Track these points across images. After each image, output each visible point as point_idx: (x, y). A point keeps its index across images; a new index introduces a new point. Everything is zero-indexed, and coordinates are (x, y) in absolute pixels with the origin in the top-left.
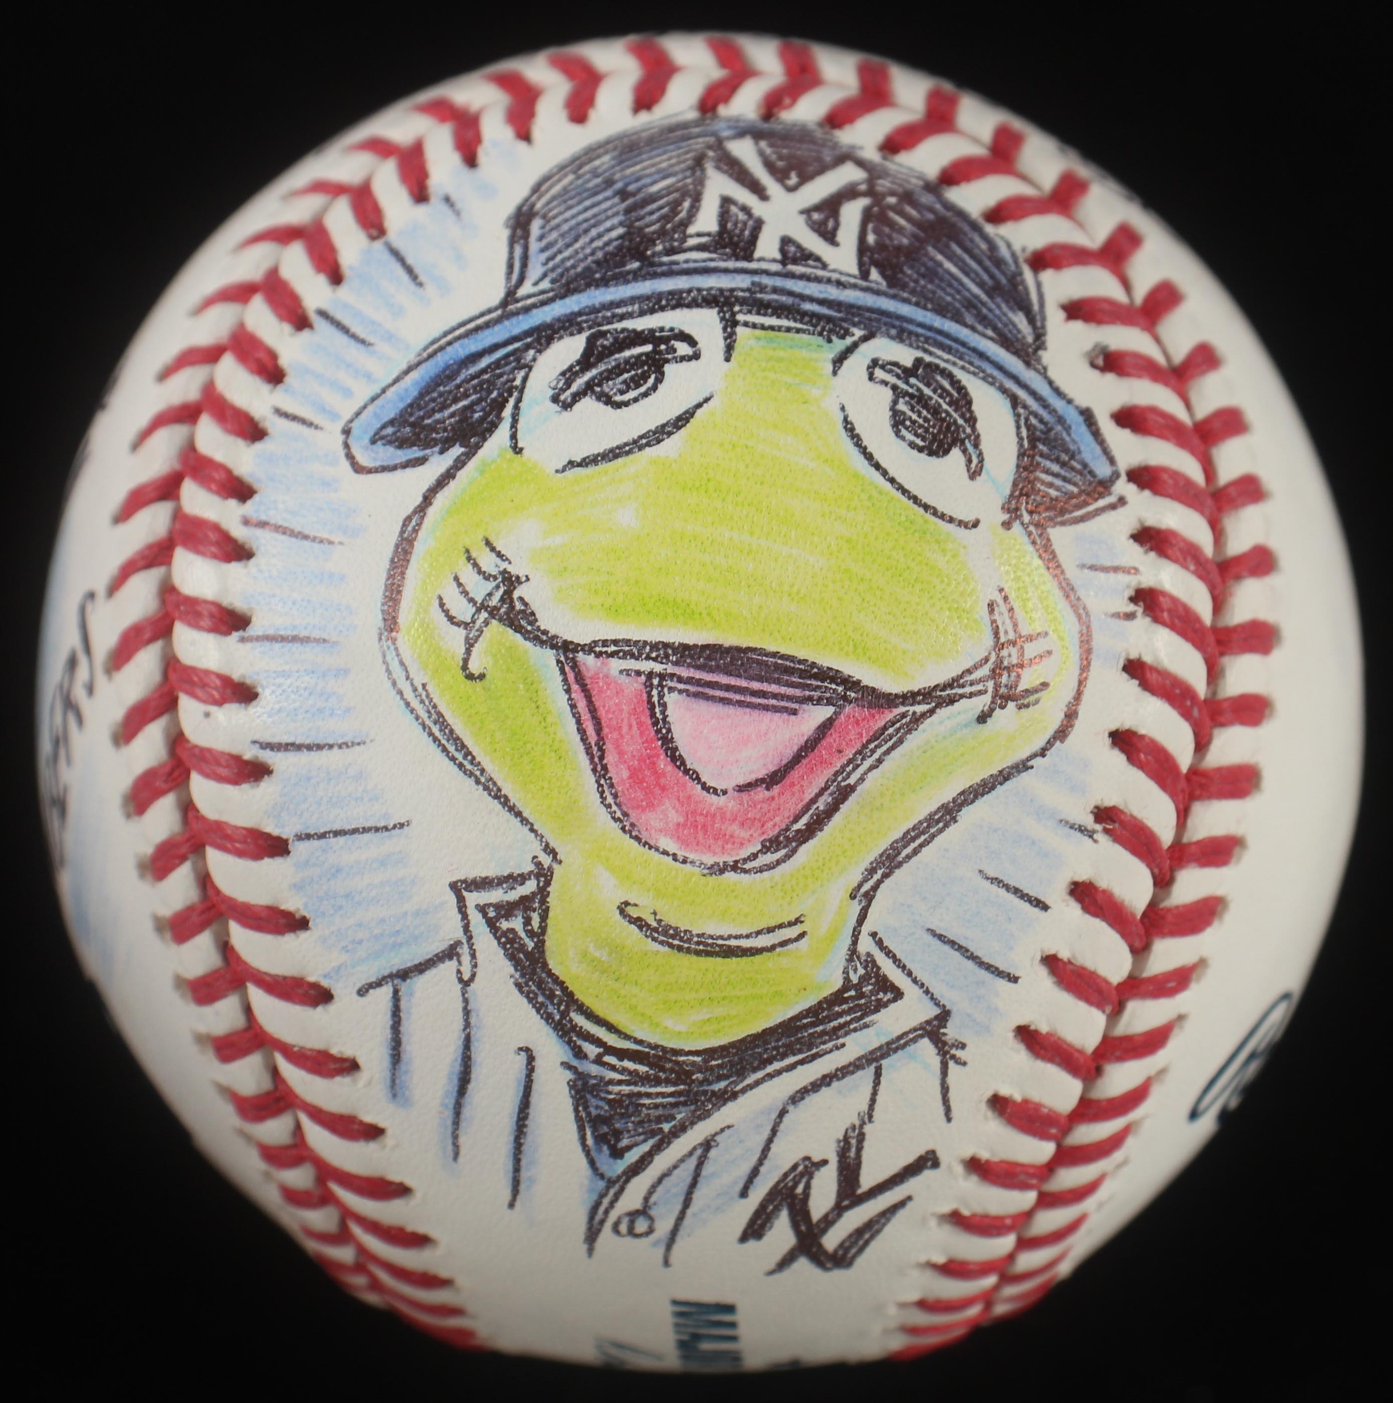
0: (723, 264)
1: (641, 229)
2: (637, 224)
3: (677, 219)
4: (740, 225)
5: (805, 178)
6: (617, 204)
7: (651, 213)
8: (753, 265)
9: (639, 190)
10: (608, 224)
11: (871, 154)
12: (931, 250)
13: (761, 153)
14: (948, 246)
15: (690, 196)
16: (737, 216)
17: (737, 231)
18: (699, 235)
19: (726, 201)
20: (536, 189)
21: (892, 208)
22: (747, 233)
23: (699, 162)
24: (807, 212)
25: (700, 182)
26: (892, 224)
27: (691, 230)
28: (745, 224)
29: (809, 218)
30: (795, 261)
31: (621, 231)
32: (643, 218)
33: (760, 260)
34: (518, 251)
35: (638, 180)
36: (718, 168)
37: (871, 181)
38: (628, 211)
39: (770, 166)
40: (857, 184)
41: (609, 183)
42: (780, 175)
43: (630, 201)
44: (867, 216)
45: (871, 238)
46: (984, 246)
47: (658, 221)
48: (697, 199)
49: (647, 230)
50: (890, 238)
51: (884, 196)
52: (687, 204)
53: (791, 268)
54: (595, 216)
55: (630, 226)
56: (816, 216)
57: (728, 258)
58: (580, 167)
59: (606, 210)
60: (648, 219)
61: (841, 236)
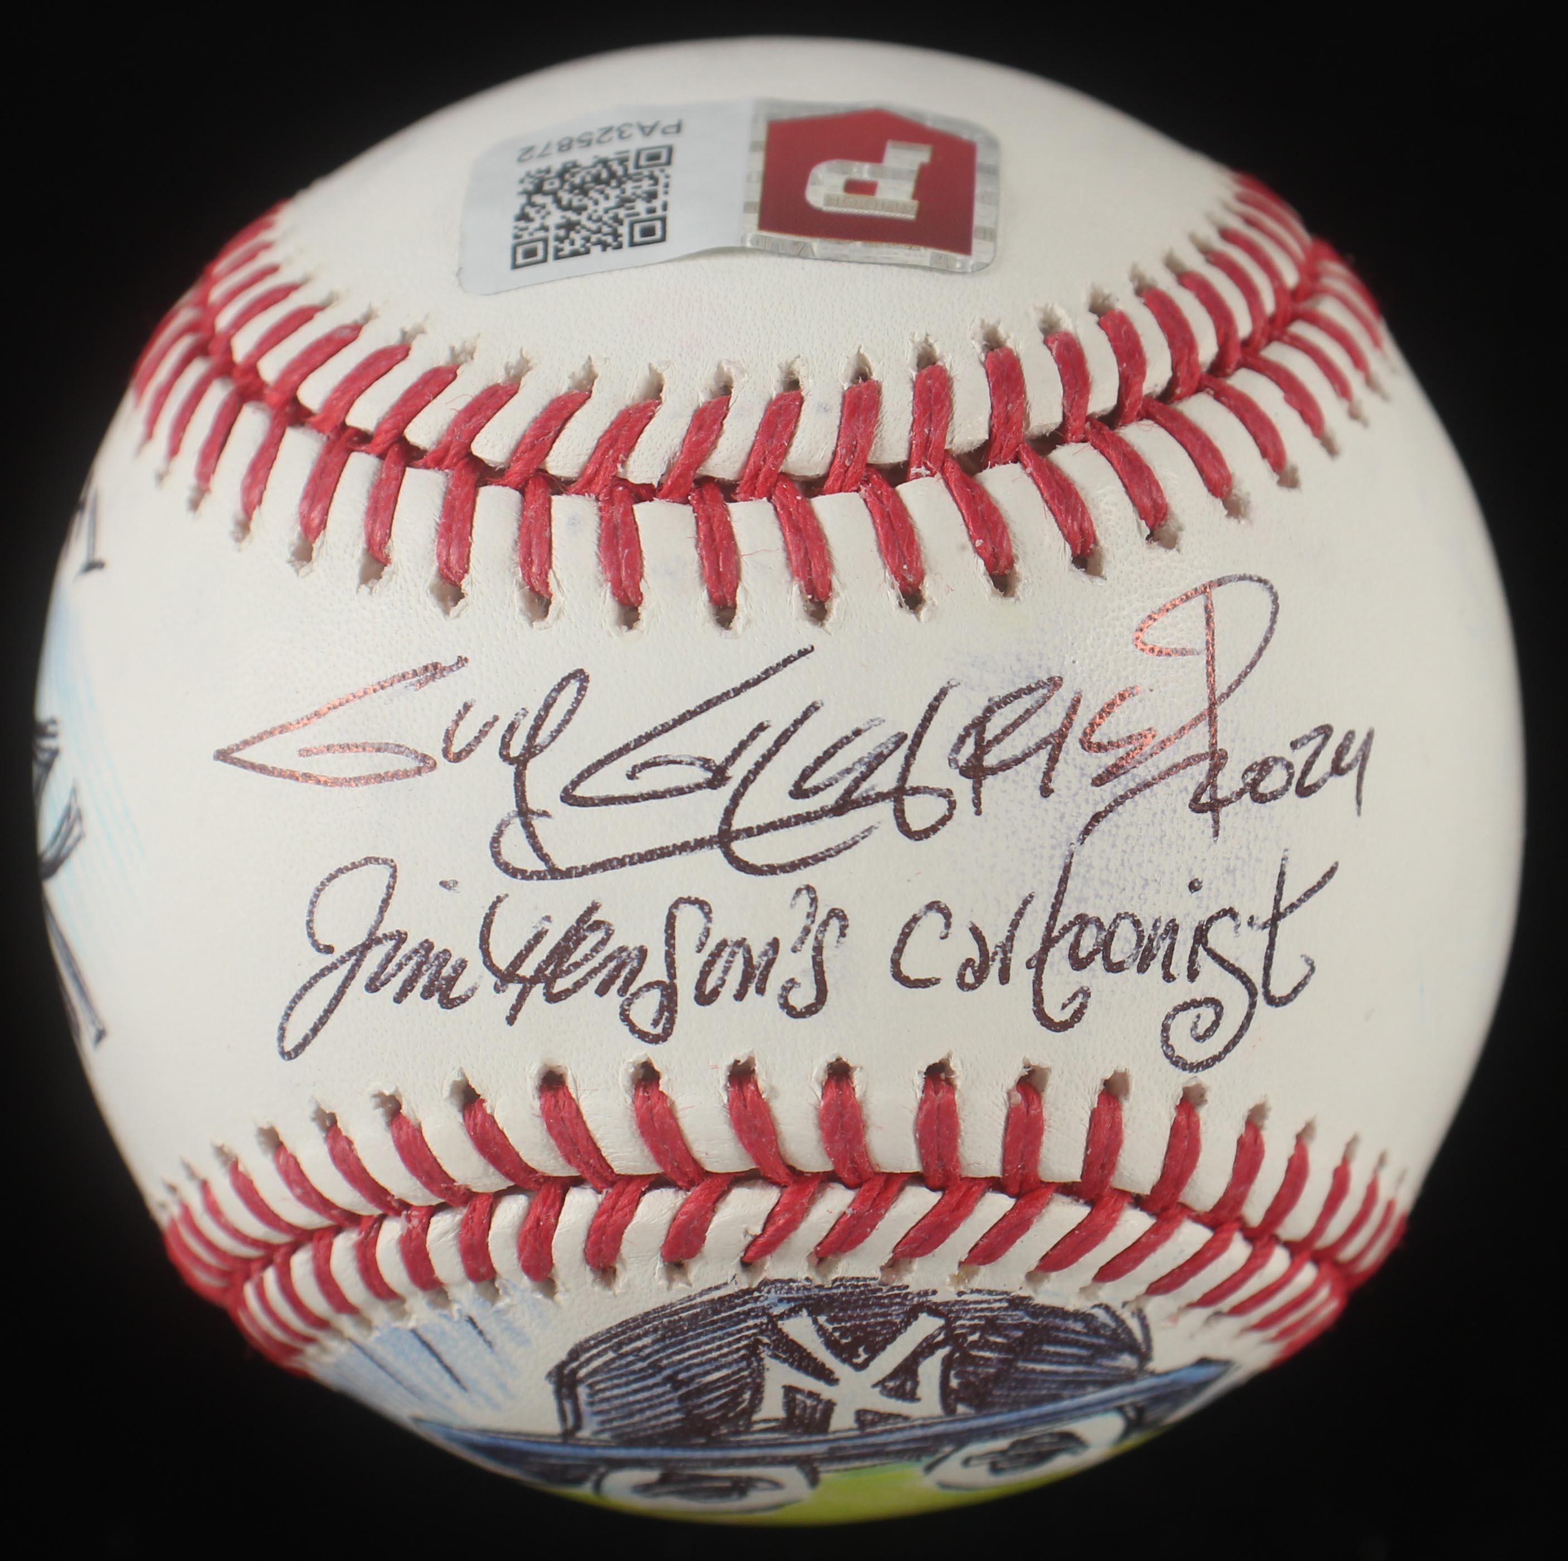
0: (793, 1440)
1: (701, 1416)
2: (696, 1412)
3: (739, 1409)
4: (809, 1411)
5: (874, 1351)
6: (669, 1392)
7: (710, 1402)
8: (830, 1437)
9: (692, 1379)
10: (664, 1408)
11: (947, 1293)
12: (1020, 1364)
13: (821, 1330)
14: (1040, 1351)
15: (751, 1388)
16: (804, 1402)
17: (807, 1416)
18: (765, 1421)
19: (790, 1391)
20: (574, 1354)
21: (974, 1345)
22: (818, 1415)
23: (753, 1349)
24: (881, 1383)
25: (759, 1373)
26: (974, 1361)
27: (756, 1417)
28: (814, 1408)
29: (884, 1388)
30: (873, 1423)
31: (678, 1416)
32: (702, 1405)
33: (835, 1432)
34: (568, 1406)
35: (688, 1368)
36: (775, 1356)
37: (948, 1327)
38: (682, 1399)
39: (831, 1344)
40: (933, 1336)
41: (656, 1368)
42: (845, 1353)
43: (683, 1390)
44: (947, 1364)
45: (954, 1383)
46: (1079, 1327)
47: (718, 1409)
48: (758, 1390)
49: (709, 1418)
50: (975, 1374)
51: (964, 1336)
52: (747, 1396)
53: (869, 1430)
54: (646, 1400)
55: (689, 1413)
56: (891, 1384)
57: (801, 1435)
58: (620, 1345)
59: (658, 1396)
60: (706, 1408)
61: (920, 1392)
